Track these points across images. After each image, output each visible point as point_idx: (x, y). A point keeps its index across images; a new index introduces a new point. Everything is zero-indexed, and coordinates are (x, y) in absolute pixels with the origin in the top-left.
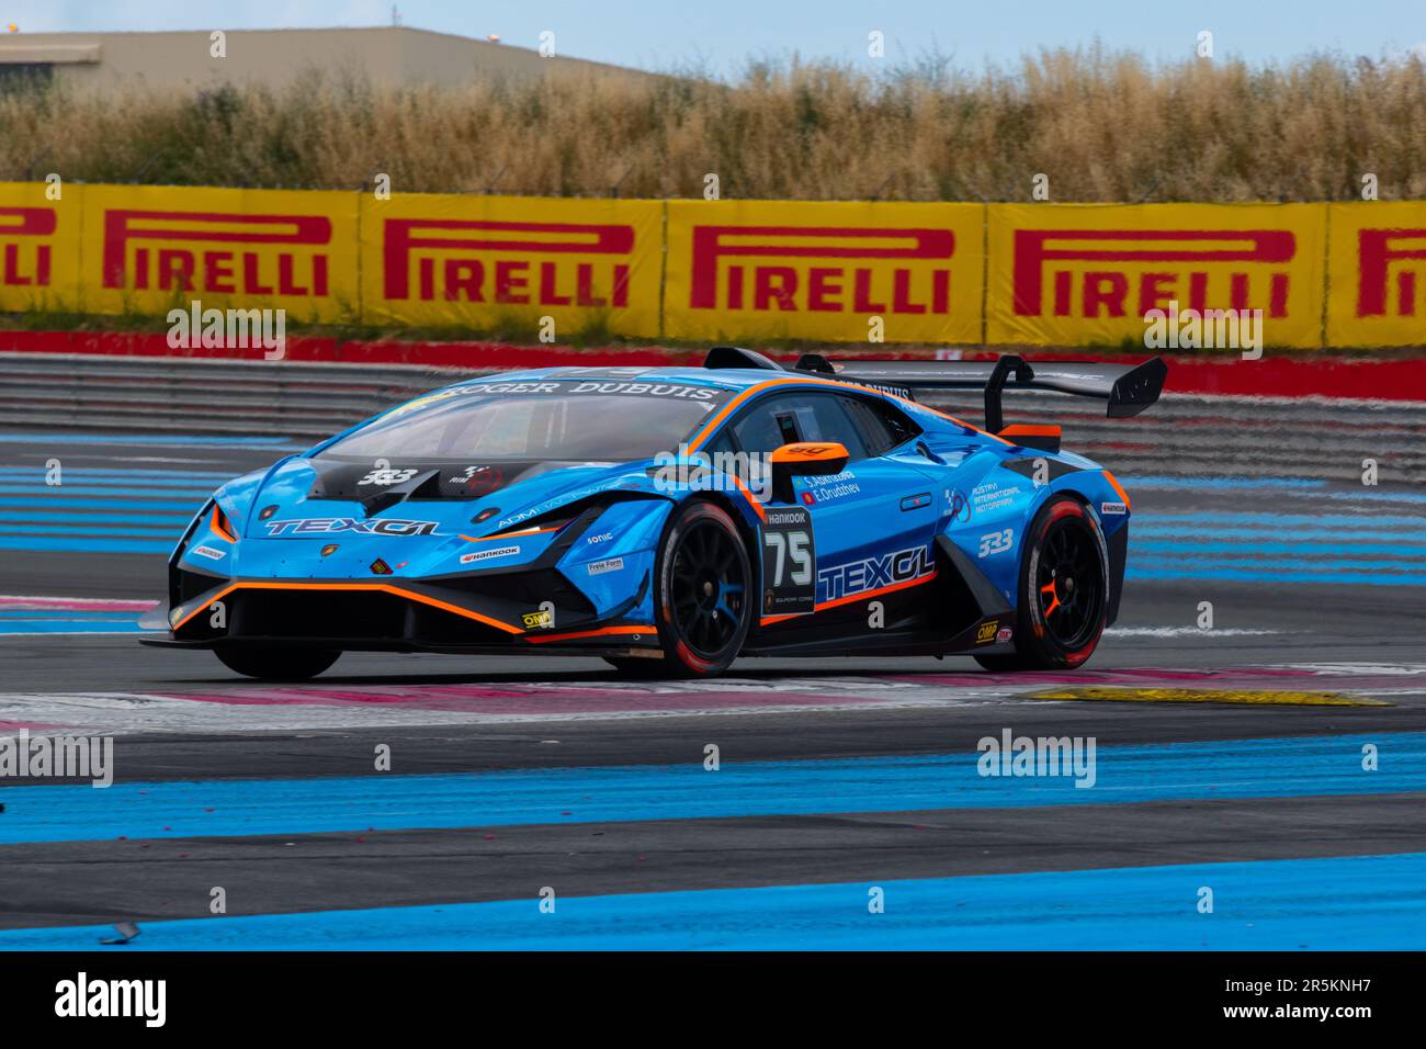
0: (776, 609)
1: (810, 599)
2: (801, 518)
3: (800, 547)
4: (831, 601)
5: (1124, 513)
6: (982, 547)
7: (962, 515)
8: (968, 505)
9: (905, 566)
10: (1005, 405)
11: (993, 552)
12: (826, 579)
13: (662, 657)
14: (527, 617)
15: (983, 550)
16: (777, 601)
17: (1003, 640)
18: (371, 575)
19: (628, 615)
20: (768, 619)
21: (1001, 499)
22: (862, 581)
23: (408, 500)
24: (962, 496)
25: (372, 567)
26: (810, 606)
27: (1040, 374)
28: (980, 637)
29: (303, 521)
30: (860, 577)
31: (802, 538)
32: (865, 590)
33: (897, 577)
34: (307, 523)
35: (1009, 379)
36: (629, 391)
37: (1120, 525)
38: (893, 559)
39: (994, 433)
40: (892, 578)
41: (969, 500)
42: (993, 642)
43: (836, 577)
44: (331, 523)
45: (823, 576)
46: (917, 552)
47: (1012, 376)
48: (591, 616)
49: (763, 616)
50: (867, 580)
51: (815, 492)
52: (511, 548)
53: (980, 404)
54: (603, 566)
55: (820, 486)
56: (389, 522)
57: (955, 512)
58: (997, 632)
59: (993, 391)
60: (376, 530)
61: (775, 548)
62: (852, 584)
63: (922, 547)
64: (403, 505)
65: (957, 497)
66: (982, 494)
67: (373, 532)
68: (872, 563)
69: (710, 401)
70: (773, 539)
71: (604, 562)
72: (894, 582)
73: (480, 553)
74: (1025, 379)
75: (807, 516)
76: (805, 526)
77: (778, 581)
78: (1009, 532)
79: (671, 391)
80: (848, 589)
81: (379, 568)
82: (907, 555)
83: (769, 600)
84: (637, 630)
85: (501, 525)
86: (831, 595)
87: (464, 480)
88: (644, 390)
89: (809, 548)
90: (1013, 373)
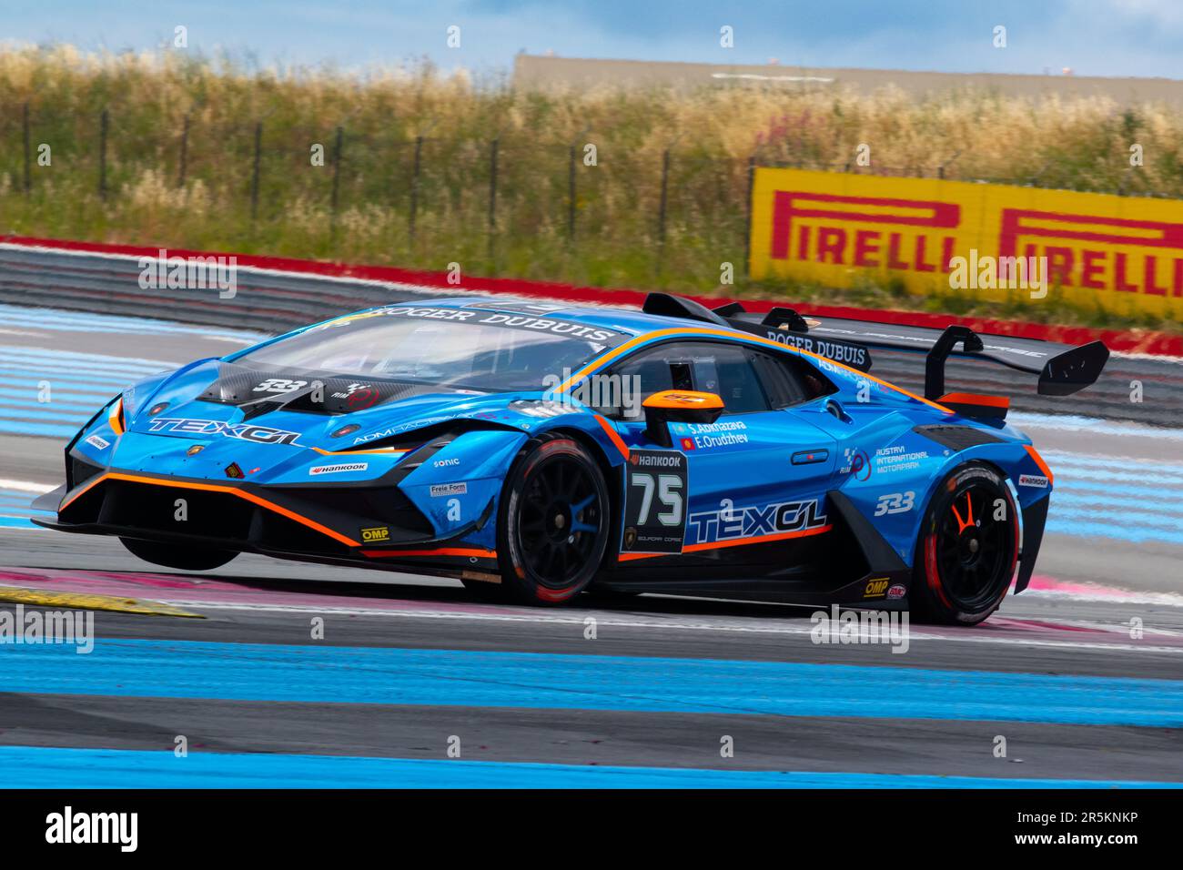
0: (638, 546)
1: (678, 540)
2: (677, 462)
3: (671, 489)
4: (702, 544)
5: (1045, 486)
6: (879, 506)
7: (863, 473)
8: (870, 466)
9: (790, 517)
10: (948, 373)
11: (891, 512)
12: (699, 523)
13: (500, 582)
14: (366, 532)
15: (880, 509)
16: (640, 538)
17: (895, 597)
18: (224, 477)
19: (466, 539)
20: (626, 556)
21: (906, 462)
22: (740, 528)
23: (281, 410)
24: (863, 456)
25: (226, 470)
26: (678, 547)
27: (991, 346)
28: (868, 592)
29: (184, 420)
30: (738, 523)
31: (676, 481)
32: (742, 536)
33: (781, 526)
34: (186, 423)
35: (954, 349)
36: (532, 326)
37: (1040, 496)
38: (777, 509)
39: (931, 399)
40: (775, 528)
41: (872, 461)
42: (884, 598)
43: (709, 521)
44: (206, 425)
45: (694, 519)
46: (805, 505)
47: (959, 346)
48: (429, 536)
49: (621, 552)
50: (745, 527)
51: (696, 438)
52: (359, 465)
53: (922, 370)
54: (446, 489)
55: (703, 434)
56: (254, 429)
57: (855, 469)
58: (888, 589)
59: (936, 358)
60: (243, 435)
61: (641, 489)
62: (727, 529)
63: (813, 501)
64: (277, 415)
65: (857, 456)
66: (886, 456)
67: (239, 436)
68: (753, 512)
69: (602, 343)
70: (638, 479)
71: (448, 486)
72: (776, 531)
73: (329, 467)
74: (973, 348)
75: (683, 461)
76: (681, 471)
77: (642, 520)
78: (911, 494)
79: (570, 330)
80: (722, 534)
81: (233, 471)
82: (796, 507)
83: (631, 537)
84: (474, 554)
85: (357, 441)
86: (702, 538)
87: (344, 396)
88: (546, 326)
89: (682, 492)
90: (961, 344)
